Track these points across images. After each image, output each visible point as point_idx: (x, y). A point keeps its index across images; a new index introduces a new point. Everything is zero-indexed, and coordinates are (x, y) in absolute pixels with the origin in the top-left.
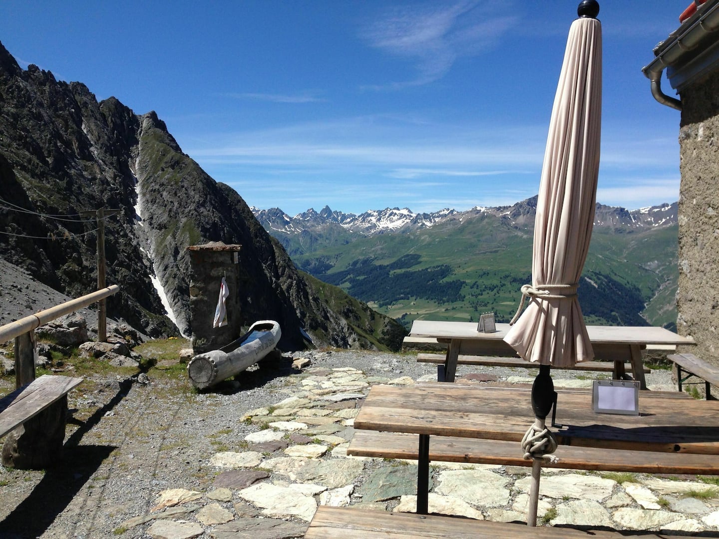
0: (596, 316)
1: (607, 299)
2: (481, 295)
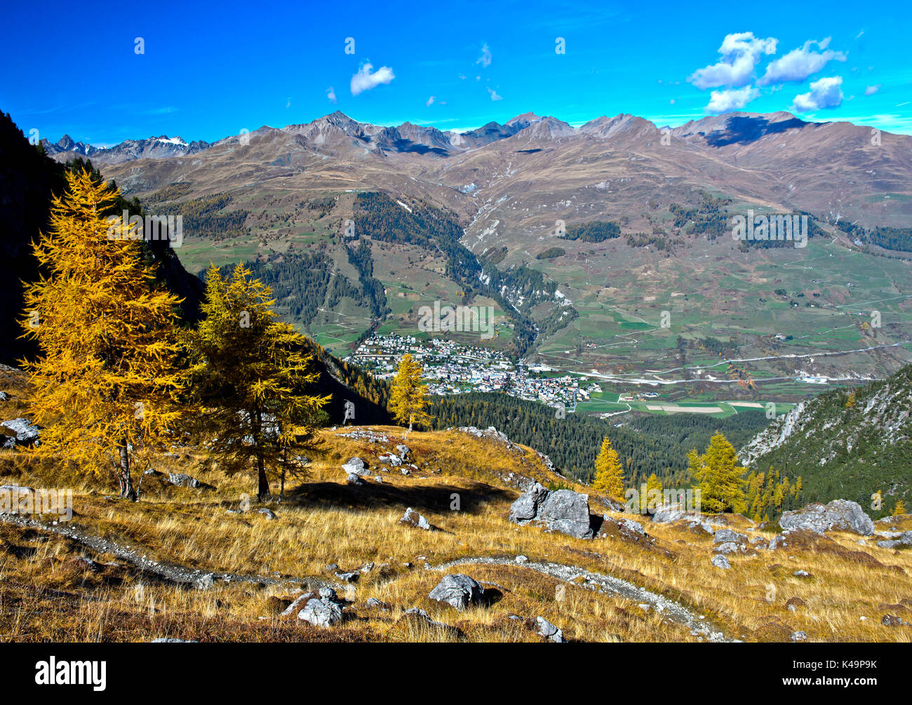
0: (412, 244)
1: (422, 224)
2: (272, 226)
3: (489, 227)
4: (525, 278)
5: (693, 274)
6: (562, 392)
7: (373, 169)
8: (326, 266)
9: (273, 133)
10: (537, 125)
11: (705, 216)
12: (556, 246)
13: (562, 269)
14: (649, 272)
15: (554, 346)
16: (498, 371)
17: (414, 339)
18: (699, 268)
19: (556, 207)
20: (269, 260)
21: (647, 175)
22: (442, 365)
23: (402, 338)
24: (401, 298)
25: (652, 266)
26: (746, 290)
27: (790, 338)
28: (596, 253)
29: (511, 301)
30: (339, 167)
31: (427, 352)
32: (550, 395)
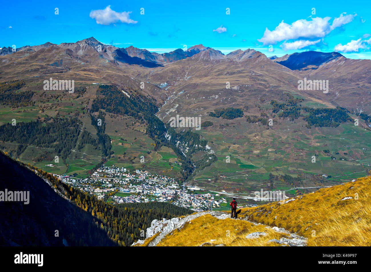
0: (128, 115)
1: (135, 104)
2: (48, 101)
3: (173, 108)
4: (191, 137)
5: (280, 139)
6: (205, 202)
7: (110, 72)
8: (78, 126)
9: (53, 47)
10: (203, 52)
11: (289, 107)
12: (208, 121)
13: (211, 133)
14: (257, 137)
15: (203, 176)
16: (171, 189)
17: (125, 169)
18: (284, 136)
19: (210, 98)
20: (45, 121)
21: (260, 83)
22: (140, 185)
23: (118, 169)
24: (120, 146)
25: (259, 134)
26: (308, 149)
27: (330, 177)
28: (229, 125)
29: (182, 150)
30: (90, 69)
31: (132, 177)
32: (198, 203)
